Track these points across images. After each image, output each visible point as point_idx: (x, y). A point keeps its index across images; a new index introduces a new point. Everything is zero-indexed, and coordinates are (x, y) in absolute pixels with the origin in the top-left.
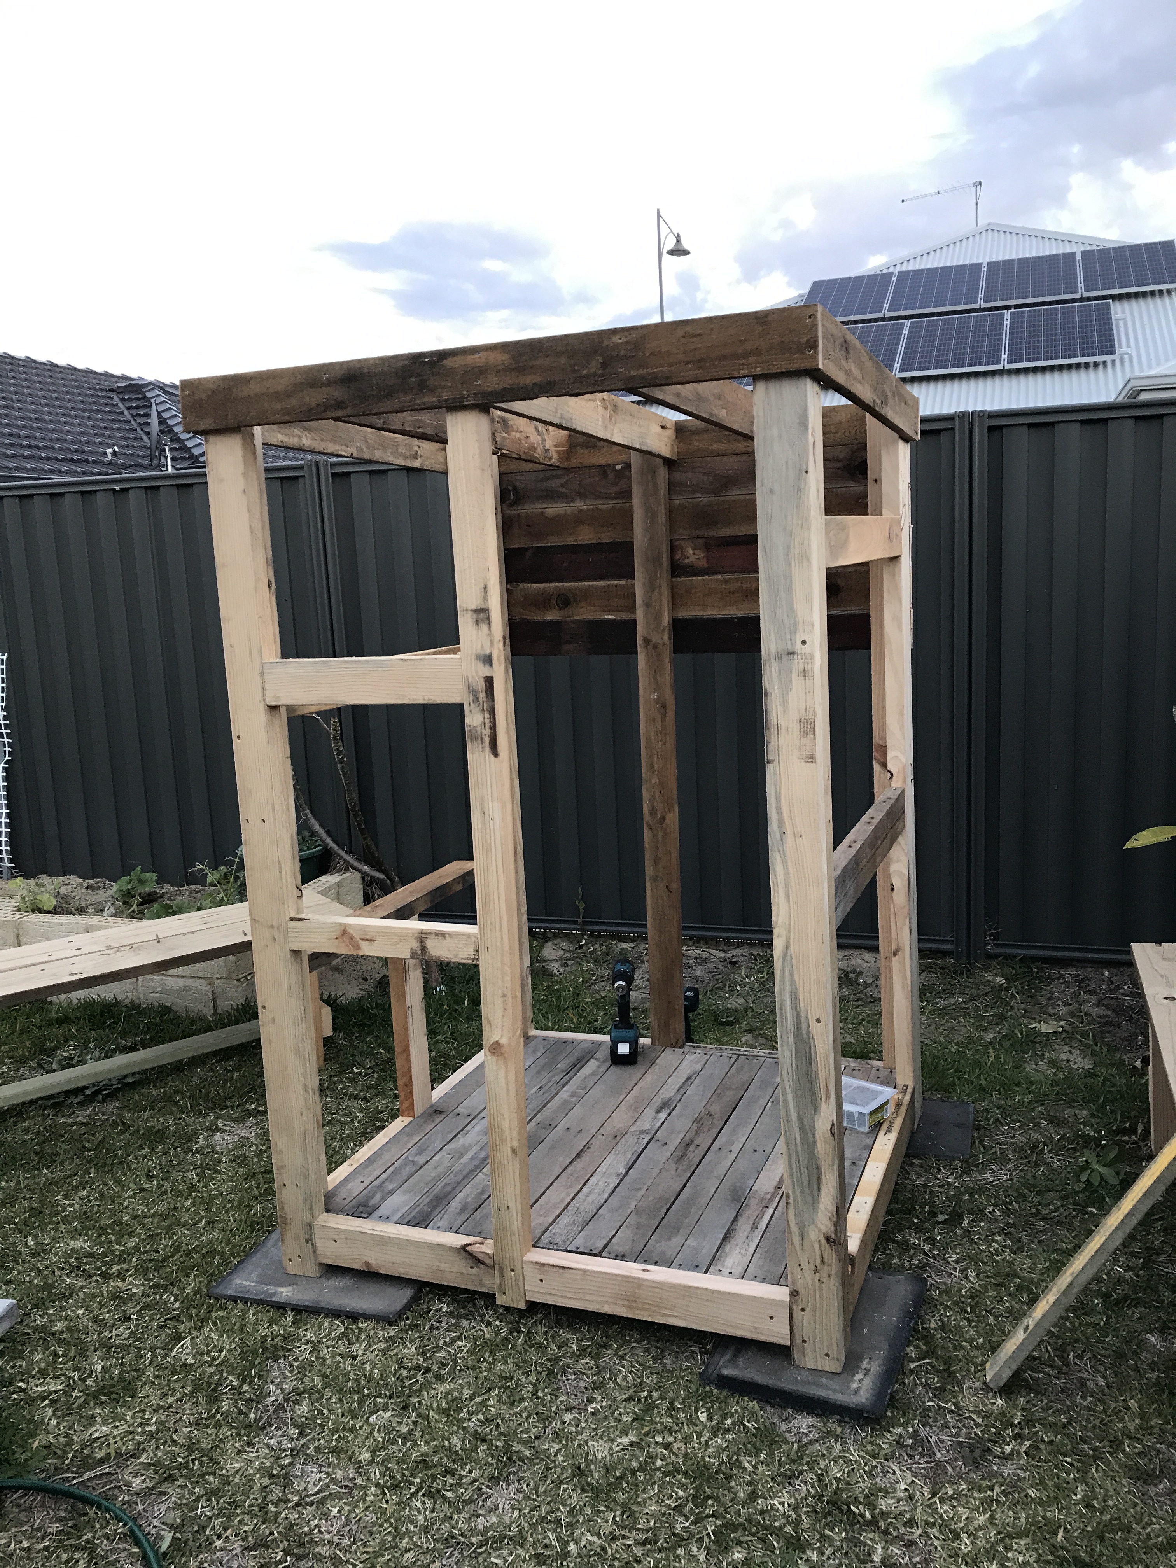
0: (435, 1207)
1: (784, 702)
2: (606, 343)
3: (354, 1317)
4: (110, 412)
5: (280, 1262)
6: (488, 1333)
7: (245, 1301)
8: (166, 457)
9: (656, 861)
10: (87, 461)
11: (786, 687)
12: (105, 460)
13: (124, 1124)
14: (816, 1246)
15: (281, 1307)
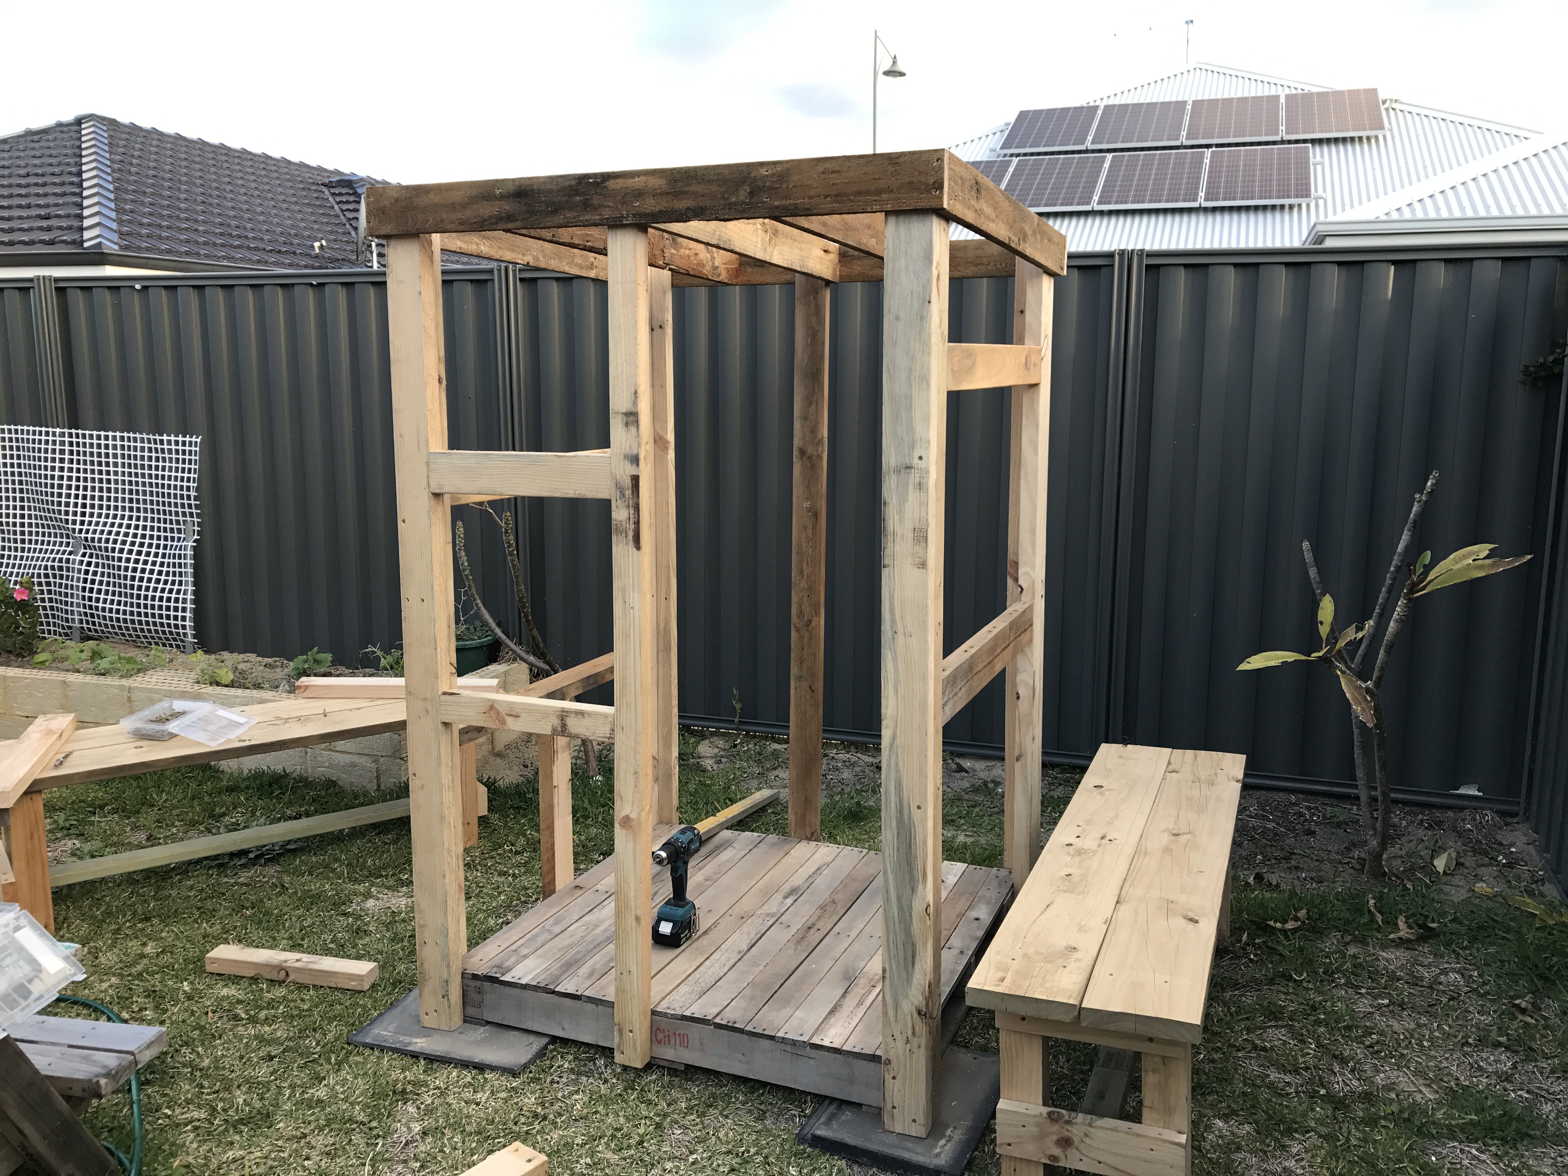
0: (565, 972)
1: (901, 512)
2: (752, 175)
3: (481, 1068)
4: (320, 206)
5: (418, 1016)
6: (604, 1089)
7: (382, 1049)
8: (371, 253)
9: (801, 661)
10: (294, 253)
11: (903, 499)
12: (313, 253)
13: (283, 886)
14: (909, 1018)
15: (415, 1056)
